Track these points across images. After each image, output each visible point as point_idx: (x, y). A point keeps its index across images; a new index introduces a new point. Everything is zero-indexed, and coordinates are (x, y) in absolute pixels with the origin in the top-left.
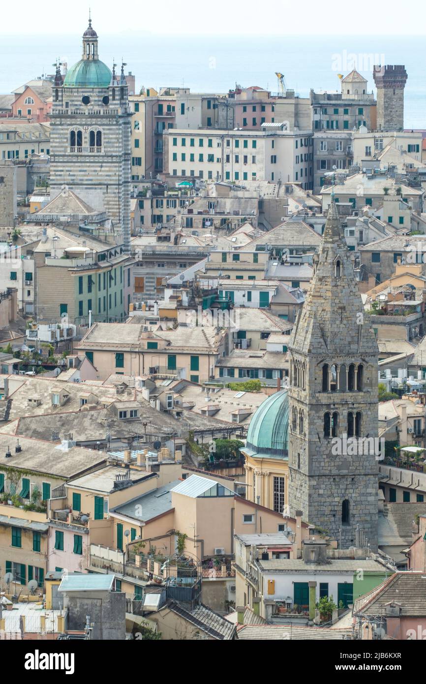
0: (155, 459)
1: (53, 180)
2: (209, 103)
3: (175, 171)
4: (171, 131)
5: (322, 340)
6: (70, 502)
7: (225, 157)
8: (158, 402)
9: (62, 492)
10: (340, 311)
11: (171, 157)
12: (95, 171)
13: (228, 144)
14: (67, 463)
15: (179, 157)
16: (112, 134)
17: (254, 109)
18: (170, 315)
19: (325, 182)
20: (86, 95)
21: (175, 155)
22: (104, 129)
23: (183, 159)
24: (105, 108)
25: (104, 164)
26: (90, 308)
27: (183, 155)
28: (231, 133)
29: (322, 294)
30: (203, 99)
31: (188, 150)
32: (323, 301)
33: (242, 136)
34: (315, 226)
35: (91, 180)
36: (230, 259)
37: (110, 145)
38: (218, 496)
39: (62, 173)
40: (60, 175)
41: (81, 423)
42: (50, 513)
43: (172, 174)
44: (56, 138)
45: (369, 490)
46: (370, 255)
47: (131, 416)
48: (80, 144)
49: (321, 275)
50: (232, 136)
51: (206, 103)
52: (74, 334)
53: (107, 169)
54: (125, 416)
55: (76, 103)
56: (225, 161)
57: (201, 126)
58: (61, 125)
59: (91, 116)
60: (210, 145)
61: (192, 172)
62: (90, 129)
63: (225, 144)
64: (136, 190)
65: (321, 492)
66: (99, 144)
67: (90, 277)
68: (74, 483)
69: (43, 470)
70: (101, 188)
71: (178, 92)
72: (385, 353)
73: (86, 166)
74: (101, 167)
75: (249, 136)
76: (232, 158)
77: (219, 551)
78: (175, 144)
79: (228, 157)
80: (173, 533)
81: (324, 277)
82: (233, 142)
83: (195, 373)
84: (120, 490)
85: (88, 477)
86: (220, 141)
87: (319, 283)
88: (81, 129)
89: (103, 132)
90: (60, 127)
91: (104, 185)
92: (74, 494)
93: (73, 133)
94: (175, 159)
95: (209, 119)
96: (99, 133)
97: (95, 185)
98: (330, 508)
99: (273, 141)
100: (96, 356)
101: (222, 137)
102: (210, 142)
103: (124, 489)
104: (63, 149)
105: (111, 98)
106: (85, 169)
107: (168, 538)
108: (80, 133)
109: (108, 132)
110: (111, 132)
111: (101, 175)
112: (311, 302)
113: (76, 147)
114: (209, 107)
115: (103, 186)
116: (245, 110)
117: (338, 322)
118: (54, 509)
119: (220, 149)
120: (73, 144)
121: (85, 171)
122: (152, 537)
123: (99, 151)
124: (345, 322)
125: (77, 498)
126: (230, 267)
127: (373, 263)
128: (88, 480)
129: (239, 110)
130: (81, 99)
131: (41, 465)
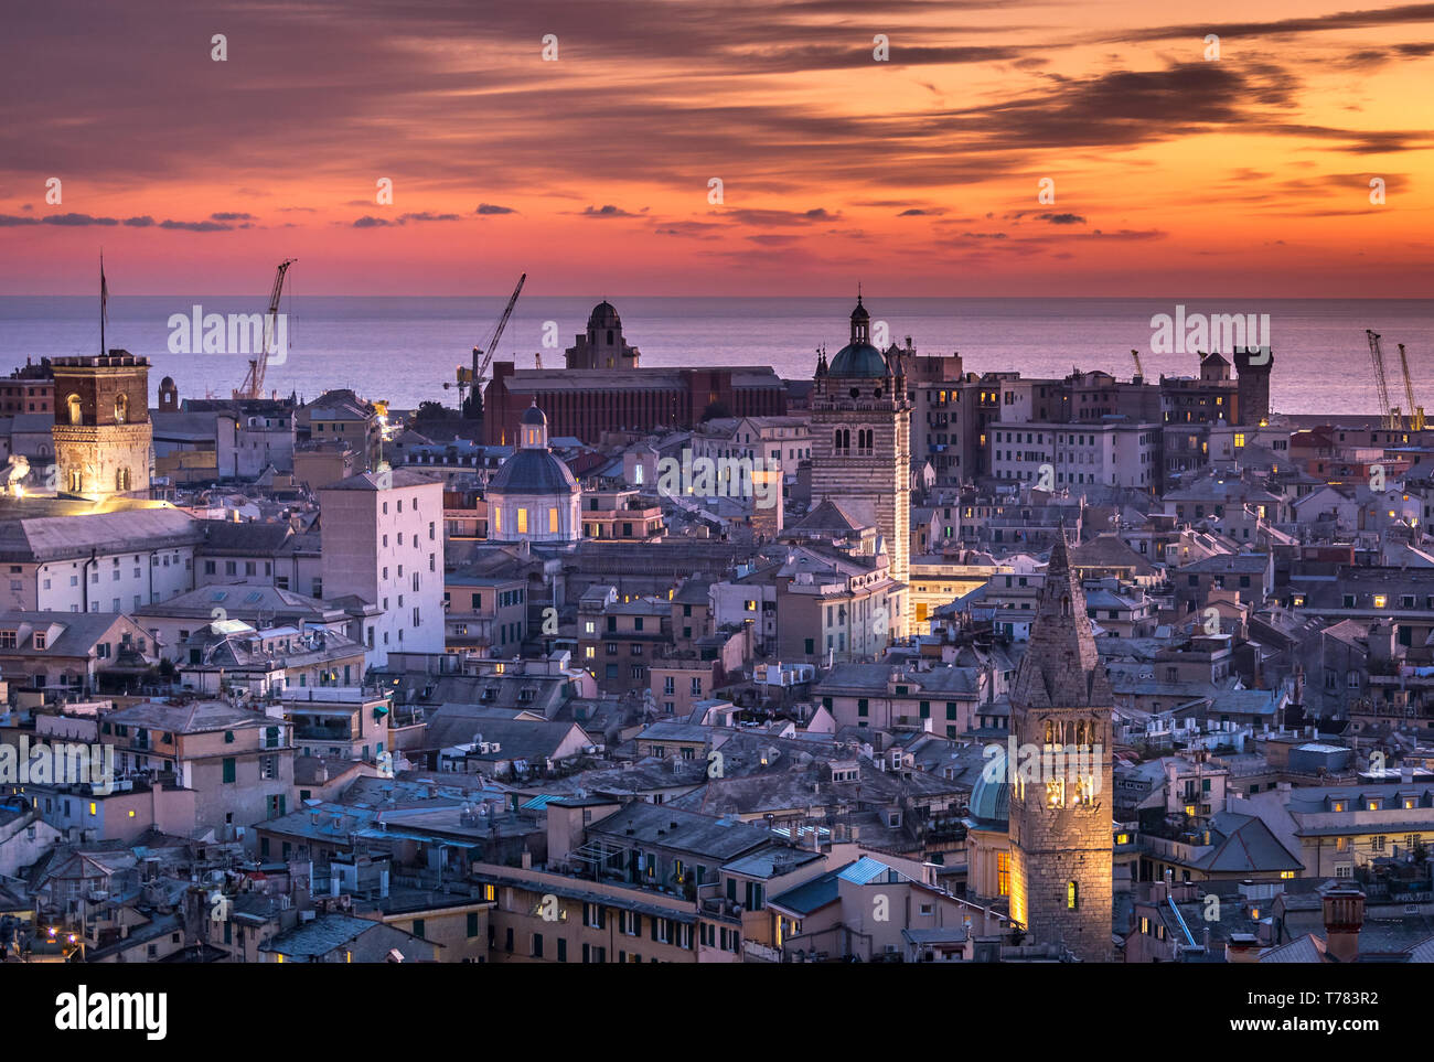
0: (826, 837)
1: (815, 488)
2: (1043, 391)
3: (999, 472)
4: (994, 424)
5: (1045, 692)
6: (724, 889)
7: (1057, 456)
8: (883, 761)
9: (715, 878)
10: (1067, 657)
11: (994, 455)
12: (865, 478)
13: (1061, 441)
14: (726, 842)
15: (1004, 456)
16: (885, 433)
17: (1096, 398)
18: (934, 651)
19: (1176, 484)
20: (854, 386)
21: (999, 453)
22: (875, 428)
23: (1009, 458)
24: (878, 401)
25: (875, 470)
26: (830, 645)
27: (1009, 453)
28: (1065, 426)
29: (1047, 637)
30: (1034, 386)
31: (1014, 447)
32: (1047, 645)
33: (1077, 431)
34: (1132, 542)
35: (860, 488)
36: (1015, 583)
37: (884, 446)
38: (890, 883)
39: (826, 480)
40: (824, 483)
41: (786, 788)
42: (699, 901)
43: (995, 475)
44: (820, 438)
45: (1102, 870)
46: (1187, 577)
47: (849, 777)
48: (847, 445)
49: (1046, 614)
50: (1067, 431)
51: (1039, 390)
52: (813, 676)
53: (879, 475)
54: (841, 778)
55: (843, 396)
56: (1057, 460)
57: (1030, 418)
58: (825, 422)
59: (861, 410)
60: (1040, 441)
61: (1009, 473)
62: (860, 427)
63: (1058, 440)
64: (942, 496)
65: (1043, 872)
66: (869, 446)
67: (841, 606)
68: (729, 866)
69: (698, 850)
70: (872, 498)
71: (1006, 378)
72: (1185, 697)
73: (854, 472)
74: (872, 472)
75: (1086, 431)
76: (1066, 457)
77: (891, 948)
78: (999, 440)
79: (1061, 454)
80: (839, 926)
81: (1048, 616)
82: (1066, 438)
83: (951, 723)
84: (781, 875)
85: (747, 859)
86: (1051, 437)
87: (1043, 623)
88: (848, 427)
89: (874, 431)
90: (823, 425)
91: (876, 493)
92: (729, 879)
93: (838, 432)
94: (999, 458)
95: (1043, 410)
96: (870, 432)
97: (864, 493)
98: (1054, 891)
99: (1114, 437)
100: (836, 702)
101: (1054, 431)
102: (1040, 437)
103: (785, 873)
104: (826, 451)
105: (883, 390)
106: (852, 475)
107: (834, 933)
108: (847, 432)
109: (879, 431)
110: (886, 430)
111: (872, 483)
112: (1033, 646)
113: (842, 449)
114: (1043, 395)
115: (874, 496)
116: (1084, 399)
117: (1065, 670)
118: (704, 897)
119: (1051, 446)
120: (839, 445)
121: (853, 477)
122: (815, 931)
123: (870, 453)
124: (1073, 670)
125: (732, 883)
126: (1015, 593)
127: (1190, 588)
128: (746, 863)
129: (1077, 399)
130: (849, 391)
131: (698, 843)
